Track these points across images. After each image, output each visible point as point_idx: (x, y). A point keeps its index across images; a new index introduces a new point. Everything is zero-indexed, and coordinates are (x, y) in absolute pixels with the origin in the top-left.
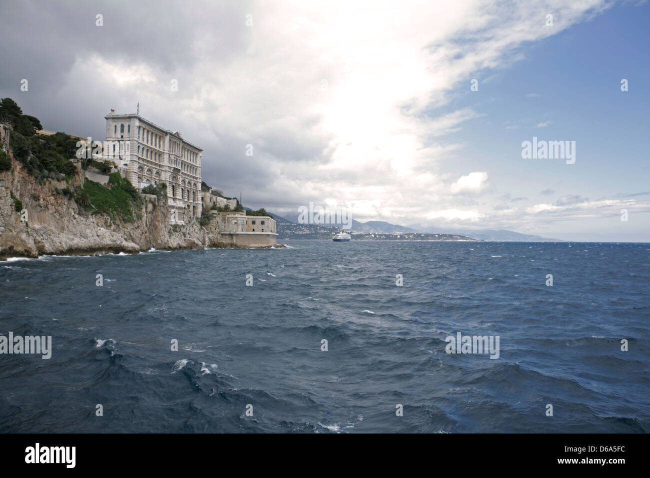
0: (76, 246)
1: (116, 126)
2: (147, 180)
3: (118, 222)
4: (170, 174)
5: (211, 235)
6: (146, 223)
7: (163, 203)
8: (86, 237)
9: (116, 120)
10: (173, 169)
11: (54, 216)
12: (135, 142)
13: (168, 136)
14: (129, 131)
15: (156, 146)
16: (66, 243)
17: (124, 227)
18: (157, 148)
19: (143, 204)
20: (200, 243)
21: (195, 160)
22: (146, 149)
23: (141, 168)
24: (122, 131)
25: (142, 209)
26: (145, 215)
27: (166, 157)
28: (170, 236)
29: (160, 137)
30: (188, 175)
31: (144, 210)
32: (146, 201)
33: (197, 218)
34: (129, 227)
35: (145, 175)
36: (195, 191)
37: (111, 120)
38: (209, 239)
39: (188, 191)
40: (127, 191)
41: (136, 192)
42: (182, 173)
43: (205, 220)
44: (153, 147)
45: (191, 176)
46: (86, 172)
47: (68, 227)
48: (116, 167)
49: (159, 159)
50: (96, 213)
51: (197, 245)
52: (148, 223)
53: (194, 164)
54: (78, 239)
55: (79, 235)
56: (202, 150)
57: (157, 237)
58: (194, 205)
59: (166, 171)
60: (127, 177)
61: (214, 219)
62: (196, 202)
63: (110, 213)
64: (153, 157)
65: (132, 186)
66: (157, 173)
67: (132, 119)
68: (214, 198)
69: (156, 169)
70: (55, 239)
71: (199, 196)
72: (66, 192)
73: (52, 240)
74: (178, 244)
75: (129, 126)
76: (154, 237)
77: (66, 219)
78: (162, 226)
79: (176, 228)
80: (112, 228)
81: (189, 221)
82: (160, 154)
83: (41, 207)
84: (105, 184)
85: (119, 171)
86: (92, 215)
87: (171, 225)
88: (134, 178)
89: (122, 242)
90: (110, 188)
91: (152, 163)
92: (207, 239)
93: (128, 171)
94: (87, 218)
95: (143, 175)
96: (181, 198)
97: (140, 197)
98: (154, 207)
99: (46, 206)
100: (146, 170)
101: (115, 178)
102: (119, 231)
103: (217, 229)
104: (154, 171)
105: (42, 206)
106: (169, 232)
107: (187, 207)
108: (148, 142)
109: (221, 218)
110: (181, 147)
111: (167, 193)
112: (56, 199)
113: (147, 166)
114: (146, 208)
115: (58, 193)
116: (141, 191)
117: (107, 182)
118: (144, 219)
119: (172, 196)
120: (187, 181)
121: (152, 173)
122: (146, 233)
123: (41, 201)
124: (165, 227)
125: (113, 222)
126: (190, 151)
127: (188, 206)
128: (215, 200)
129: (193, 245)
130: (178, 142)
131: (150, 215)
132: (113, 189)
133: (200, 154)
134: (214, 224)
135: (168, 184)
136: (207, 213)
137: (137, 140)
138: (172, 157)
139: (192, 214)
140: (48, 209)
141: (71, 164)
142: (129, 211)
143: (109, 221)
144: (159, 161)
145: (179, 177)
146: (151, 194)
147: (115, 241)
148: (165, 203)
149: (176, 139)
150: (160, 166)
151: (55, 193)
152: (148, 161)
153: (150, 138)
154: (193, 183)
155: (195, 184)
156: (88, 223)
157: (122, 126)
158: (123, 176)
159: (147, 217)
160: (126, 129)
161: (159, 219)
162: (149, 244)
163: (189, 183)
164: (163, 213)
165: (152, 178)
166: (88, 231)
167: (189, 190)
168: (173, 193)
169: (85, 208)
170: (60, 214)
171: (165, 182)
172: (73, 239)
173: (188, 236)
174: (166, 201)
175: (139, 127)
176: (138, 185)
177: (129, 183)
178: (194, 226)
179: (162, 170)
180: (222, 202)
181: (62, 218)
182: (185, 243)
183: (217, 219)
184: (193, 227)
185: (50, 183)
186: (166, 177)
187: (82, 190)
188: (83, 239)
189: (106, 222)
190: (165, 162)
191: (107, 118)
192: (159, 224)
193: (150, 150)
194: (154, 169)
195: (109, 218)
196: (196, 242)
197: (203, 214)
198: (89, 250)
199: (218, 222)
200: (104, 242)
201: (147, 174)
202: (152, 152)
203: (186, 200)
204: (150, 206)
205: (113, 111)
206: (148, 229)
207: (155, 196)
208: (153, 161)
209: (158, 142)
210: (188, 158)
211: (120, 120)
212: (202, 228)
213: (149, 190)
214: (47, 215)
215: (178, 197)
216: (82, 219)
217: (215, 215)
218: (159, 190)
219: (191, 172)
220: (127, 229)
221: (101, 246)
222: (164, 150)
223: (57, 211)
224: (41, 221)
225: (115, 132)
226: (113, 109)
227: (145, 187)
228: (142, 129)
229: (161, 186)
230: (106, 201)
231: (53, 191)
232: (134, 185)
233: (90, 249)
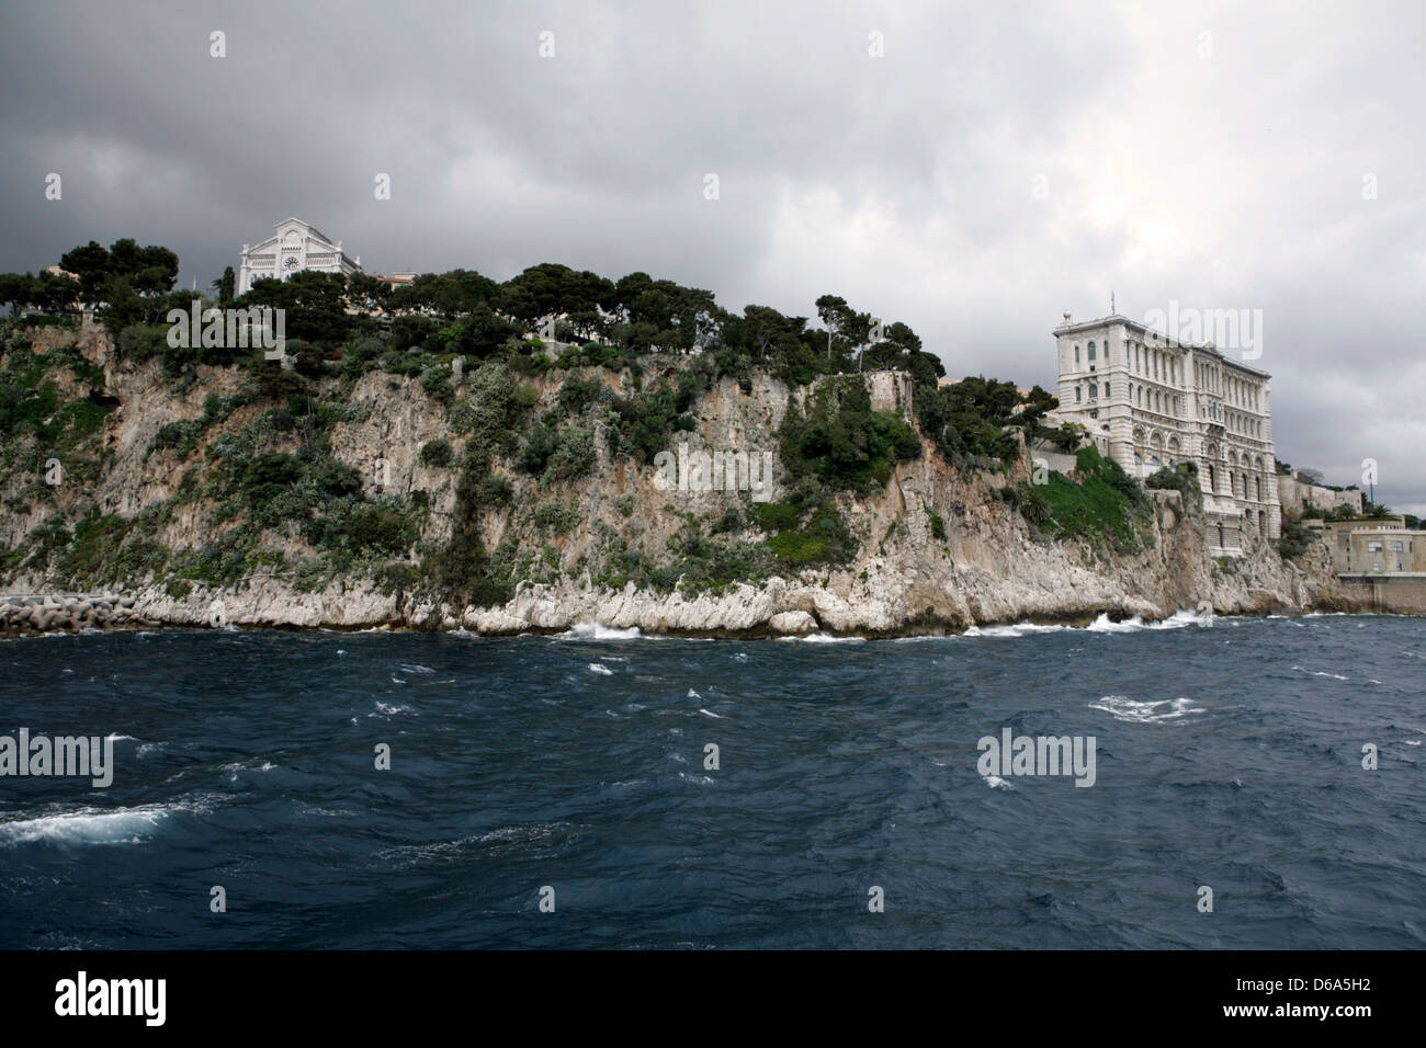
0: (1033, 608)
1: (1077, 348)
2: (1154, 457)
3: (1107, 555)
4: (1201, 439)
5: (1311, 582)
6: (1163, 555)
7: (1195, 507)
8: (1050, 589)
9: (1077, 335)
10: (1207, 427)
11: (989, 545)
12: (1123, 376)
13: (1190, 354)
14: (1107, 355)
15: (1165, 379)
16: (1014, 600)
17: (1119, 566)
18: (1169, 384)
19: (1153, 512)
20: (1290, 602)
21: (1247, 401)
23: (1138, 432)
24: (1092, 356)
25: (1151, 523)
26: (1160, 537)
27: (1190, 401)
28: (1216, 585)
29: (1172, 359)
30: (1241, 439)
31: (1156, 525)
32: (1159, 505)
33: (1271, 541)
34: (1130, 564)
35: (1149, 446)
36: (1260, 475)
37: (1066, 336)
38: (1309, 589)
39: (1244, 476)
40: (1115, 485)
41: (1135, 487)
42: (1229, 436)
43: (1293, 542)
44: (1160, 382)
45: (1249, 441)
46: (1032, 452)
47: (1014, 567)
48: (1087, 435)
49: (1175, 408)
50: (1061, 537)
51: (1283, 605)
52: (1166, 555)
53: (1253, 411)
54: (1036, 592)
55: (1036, 585)
56: (1270, 377)
57: (1187, 586)
58: (1262, 508)
59: (1193, 434)
60: (1112, 455)
61: (1317, 540)
62: (1266, 502)
63: (1090, 535)
64: (1162, 406)
65: (1124, 472)
66: (1174, 440)
67: (1111, 328)
68: (1304, 489)
69: (1170, 430)
70: (997, 593)
71: (1272, 485)
72: (1007, 496)
73: (992, 596)
74: (1237, 603)
75: (1106, 343)
76: (1180, 585)
77: (1010, 550)
78: (1195, 560)
79: (1226, 565)
80: (1097, 567)
81: (1253, 547)
82: (1175, 397)
83: (967, 527)
84: (1069, 473)
85: (1094, 443)
86: (1056, 540)
87: (1214, 558)
88: (1125, 455)
89: (1122, 600)
90: (1079, 482)
91: (1160, 418)
92: (1302, 591)
93: (1112, 441)
94: (1048, 547)
95: (1143, 448)
96: (1230, 493)
97: (1143, 498)
98: (1178, 516)
99: (976, 527)
100: (1149, 436)
101: (1088, 459)
102: (1111, 573)
103: (1327, 566)
104: (1167, 436)
105: (970, 525)
106: (1213, 576)
107: (1245, 516)
108: (1147, 374)
109: (1335, 537)
110: (1220, 375)
111: (1199, 484)
112: (991, 510)
113: (1152, 426)
114: (1160, 521)
115: (995, 498)
116: (1143, 484)
117: (1073, 469)
118: (1158, 545)
119: (1210, 491)
120: (1240, 453)
121: (1161, 441)
122: (1164, 577)
123: (968, 517)
124: (1203, 563)
125: (1098, 556)
126: (1240, 383)
127: (1248, 511)
128: (1306, 495)
129: (1273, 605)
130: (1213, 365)
131: (1169, 537)
132: (1087, 483)
133: (1266, 386)
134: (1319, 554)
135: (1198, 463)
136: (1296, 527)
137: (1126, 370)
138: (1204, 400)
139: (1257, 529)
140: (979, 531)
141: (1007, 439)
142: (1126, 528)
143: (1089, 552)
144: (1175, 413)
145: (1222, 444)
146: (1167, 488)
147: (1107, 597)
148: (1199, 508)
149: (1208, 358)
150: (1178, 423)
151: (989, 498)
152: (1151, 416)
153: (1151, 364)
154: (1253, 456)
155: (1259, 460)
156: (1051, 557)
157: (1091, 344)
158: (1103, 452)
159: (1163, 541)
160: (1100, 350)
161: (1190, 544)
162: (1173, 603)
163: (1246, 456)
164: (1196, 530)
165: (1161, 452)
166: (1053, 575)
167: (1247, 473)
168: (1212, 483)
169: (1040, 526)
170: (1000, 541)
171: (1192, 459)
172: (1027, 593)
173: (1253, 582)
174: (1201, 502)
175: (1128, 342)
176: (1138, 469)
177: (1117, 469)
178: (1268, 559)
179: (1183, 433)
180: (1326, 500)
181: (1003, 548)
182: (1253, 601)
183: (1324, 539)
184: (1264, 561)
185: (980, 478)
186: (1193, 447)
187: (1029, 489)
188: (1044, 592)
189: (1084, 556)
190: (1189, 412)
191: (1057, 335)
192: (1189, 556)
193: (1154, 390)
194: (1166, 432)
195: (1090, 548)
196: (1280, 599)
197: (1284, 529)
198: (1058, 616)
199: (1327, 549)
200: (1086, 600)
201: (1152, 444)
202: (1157, 394)
203: (1242, 498)
204: (1168, 517)
205: (1066, 317)
206: (1168, 567)
207: (1174, 494)
208: (1162, 413)
209: (1168, 370)
210: (1237, 399)
211: (1084, 334)
212: (1285, 565)
213: (1162, 481)
214: (978, 543)
215: (1223, 493)
216: (1039, 549)
217: (1319, 531)
218: (1180, 478)
219: (1249, 431)
220: (1125, 569)
221: (1081, 608)
222: (1183, 387)
223: (994, 535)
224: (969, 557)
225: (1078, 360)
226: (1068, 313)
227: (1151, 475)
228: (1133, 345)
229: (1184, 470)
230: (1079, 510)
231: (985, 494)
232: (1127, 472)
233: (1060, 613)
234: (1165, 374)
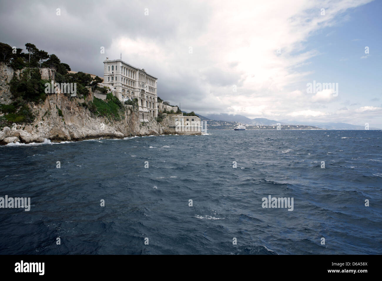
0: (90, 135)
1: (109, 67)
2: (127, 97)
3: (112, 121)
4: (139, 93)
5: (163, 128)
6: (127, 121)
7: (136, 109)
8: (95, 130)
9: (109, 63)
10: (141, 90)
11: (78, 118)
12: (120, 75)
13: (138, 72)
14: (116, 69)
15: (131, 77)
16: (85, 132)
17: (115, 124)
18: (132, 79)
19: (125, 110)
20: (157, 132)
21: (153, 85)
22: (126, 79)
23: (123, 90)
24: (113, 69)
25: (125, 113)
26: (127, 117)
27: (137, 83)
28: (140, 128)
29: (133, 72)
30: (150, 93)
31: (126, 114)
32: (127, 109)
33: (155, 118)
34: (118, 123)
35: (126, 94)
36: (154, 102)
37: (106, 63)
38: (162, 129)
39: (150, 102)
40: (116, 103)
41: (121, 104)
42: (147, 92)
43: (160, 119)
44: (130, 78)
45: (151, 94)
46: (94, 94)
47: (85, 124)
48: (110, 90)
49: (133, 85)
50: (100, 116)
51: (156, 133)
52: (128, 121)
53: (153, 87)
54: (91, 131)
55: (91, 128)
56: (157, 79)
57: (133, 129)
58: (154, 110)
59: (138, 91)
60: (116, 96)
61: (165, 118)
62: (155, 109)
63: (108, 116)
64: (130, 84)
65: (119, 100)
66: (133, 92)
67: (118, 62)
68: (165, 106)
69: (132, 90)
70: (80, 131)
71: (156, 105)
72: (84, 105)
73: (78, 131)
74: (145, 133)
75: (116, 66)
76: (131, 129)
77: (84, 119)
78: (136, 122)
79: (144, 124)
80: (109, 124)
81: (151, 119)
82: (134, 82)
83: (71, 113)
84: (104, 100)
85: (111, 92)
86: (98, 117)
87: (141, 122)
88: (120, 96)
89: (114, 132)
90: (107, 102)
91: (129, 87)
92: (161, 130)
93: (117, 92)
94: (96, 119)
95: (125, 94)
96: (146, 107)
97: (123, 107)
98: (131, 112)
99: (74, 113)
100: (126, 91)
101: (109, 96)
102: (113, 126)
103: (167, 124)
104: (131, 92)
105: (72, 112)
106: (140, 126)
107: (149, 112)
108: (127, 75)
109: (169, 117)
110: (145, 77)
111: (138, 104)
112: (79, 109)
113: (127, 89)
114: (127, 113)
115: (80, 105)
116: (124, 103)
117: (105, 98)
118: (126, 119)
119: (141, 106)
120: (149, 97)
121: (129, 93)
122: (127, 127)
123: (72, 110)
124: (138, 123)
125: (109, 121)
126: (150, 80)
127: (150, 111)
128: (165, 107)
129: (154, 133)
130: (144, 75)
131: (129, 117)
132: (109, 102)
133: (156, 81)
134: (165, 121)
135: (138, 99)
136: (161, 115)
137: (121, 74)
138: (141, 83)
139: (152, 115)
140: (75, 114)
141: (86, 89)
142: (118, 114)
143: (107, 120)
144: (134, 86)
145: (145, 94)
146: (129, 104)
147: (110, 132)
148: (137, 110)
149: (142, 72)
150: (134, 88)
151: (78, 105)
152: (127, 86)
153: (128, 73)
154: (152, 98)
155: (154, 98)
156: (96, 122)
157: (113, 66)
158: (114, 95)
159: (128, 118)
160: (115, 68)
161: (134, 118)
162: (129, 133)
163: (150, 98)
164: (136, 115)
165: (129, 95)
166: (96, 126)
167: (151, 102)
168: (142, 104)
169: (94, 113)
170: (81, 117)
171: (137, 98)
172: (89, 131)
173: (150, 128)
174: (138, 108)
175: (122, 67)
176: (122, 99)
177: (117, 99)
178: (154, 122)
179: (135, 91)
180: (169, 108)
181: (82, 119)
182: (149, 132)
183: (166, 118)
184: (153, 123)
185: (76, 100)
186: (137, 95)
187: (92, 103)
188: (94, 130)
189: (105, 121)
190: (137, 86)
191: (104, 63)
192: (134, 121)
193: (128, 80)
195: (107, 119)
196: (155, 132)
197: (158, 115)
199: (167, 120)
200: (105, 132)
201: (127, 93)
202: (129, 81)
203: (149, 108)
204: (129, 112)
205: (107, 58)
206: (128, 124)
207: (131, 106)
208: (130, 86)
209: (132, 75)
210: (149, 83)
211: (111, 63)
212: (158, 124)
213: (128, 103)
214: (75, 118)
215: (144, 106)
216: (93, 119)
217: (166, 116)
218: (134, 102)
219: (152, 92)
220: (117, 124)
221: (103, 134)
222: (136, 80)
223: (80, 115)
224: (72, 121)
225: (109, 70)
226: (107, 57)
227: (126, 101)
228: (123, 68)
229: (135, 100)
230: (105, 109)
231: (77, 104)
232: (120, 100)
233: (97, 136)
234: (131, 76)
